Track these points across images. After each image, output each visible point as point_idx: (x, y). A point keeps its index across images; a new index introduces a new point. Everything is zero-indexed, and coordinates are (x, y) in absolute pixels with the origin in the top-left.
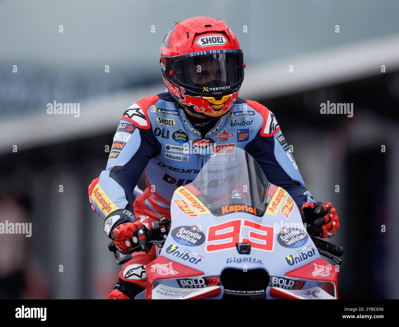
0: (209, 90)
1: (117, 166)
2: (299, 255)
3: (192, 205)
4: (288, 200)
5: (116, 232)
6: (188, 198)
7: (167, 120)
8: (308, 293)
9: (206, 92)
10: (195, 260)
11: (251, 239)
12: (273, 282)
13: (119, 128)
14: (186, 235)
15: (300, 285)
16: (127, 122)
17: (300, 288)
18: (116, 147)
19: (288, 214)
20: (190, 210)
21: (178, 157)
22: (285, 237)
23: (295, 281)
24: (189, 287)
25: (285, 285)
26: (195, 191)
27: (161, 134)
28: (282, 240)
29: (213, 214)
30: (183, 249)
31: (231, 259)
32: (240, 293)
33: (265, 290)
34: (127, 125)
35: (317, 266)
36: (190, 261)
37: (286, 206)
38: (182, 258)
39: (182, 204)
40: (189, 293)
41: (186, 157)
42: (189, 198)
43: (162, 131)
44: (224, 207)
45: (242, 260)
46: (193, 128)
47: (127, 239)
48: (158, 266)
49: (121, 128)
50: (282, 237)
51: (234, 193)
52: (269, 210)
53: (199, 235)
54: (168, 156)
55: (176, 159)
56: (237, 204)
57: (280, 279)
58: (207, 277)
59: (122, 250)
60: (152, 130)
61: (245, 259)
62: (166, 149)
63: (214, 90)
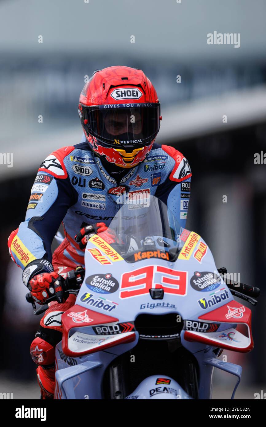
0: (120, 143)
1: (35, 217)
2: (213, 298)
3: (105, 253)
4: (201, 245)
5: (33, 282)
6: (101, 246)
7: (83, 169)
8: (223, 335)
9: (117, 145)
10: (109, 307)
11: (164, 285)
12: (187, 326)
13: (36, 179)
14: (100, 283)
15: (214, 328)
16: (44, 174)
17: (215, 331)
18: (34, 198)
19: (200, 258)
20: (104, 258)
21: (95, 205)
22: (198, 281)
23: (209, 324)
24: (105, 334)
25: (199, 328)
26: (109, 239)
27: (78, 183)
28: (195, 284)
29: (126, 261)
30: (97, 297)
31: (145, 304)
32: (154, 338)
33: (179, 334)
34: (44, 177)
35: (230, 308)
36: (104, 308)
37: (199, 250)
38: (96, 306)
39: (96, 253)
40: (104, 340)
41: (103, 205)
42: (103, 246)
43: (79, 180)
44: (136, 254)
45: (156, 305)
46: (109, 177)
47: (44, 289)
48: (73, 314)
49: (38, 180)
50: (195, 281)
51: (146, 239)
52: (182, 255)
53: (112, 283)
54: (84, 204)
55: (93, 207)
56: (150, 251)
57: (194, 323)
58: (122, 323)
59: (39, 301)
60: (69, 180)
61: (159, 304)
62: (83, 198)
63: (125, 143)
